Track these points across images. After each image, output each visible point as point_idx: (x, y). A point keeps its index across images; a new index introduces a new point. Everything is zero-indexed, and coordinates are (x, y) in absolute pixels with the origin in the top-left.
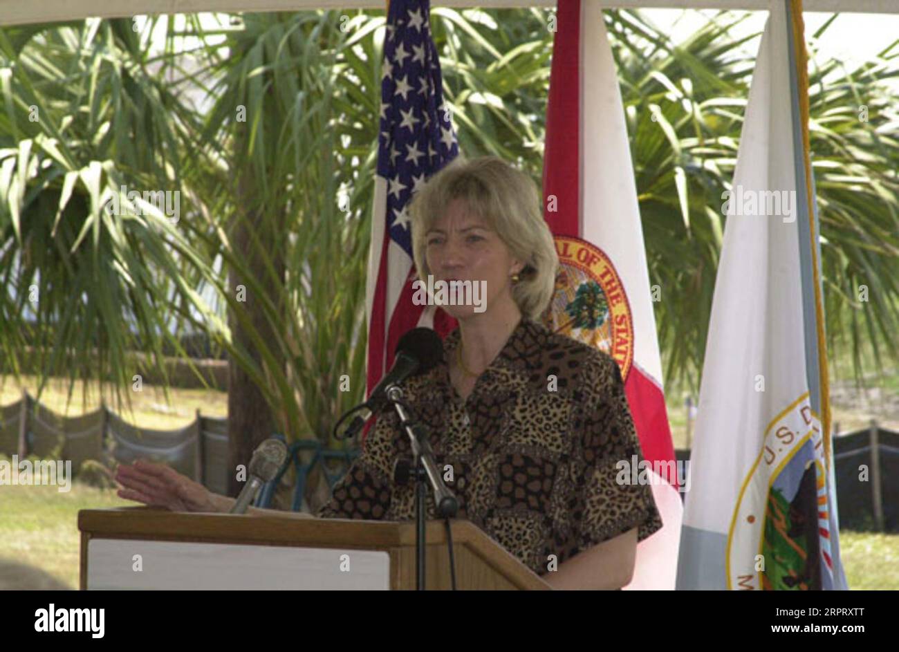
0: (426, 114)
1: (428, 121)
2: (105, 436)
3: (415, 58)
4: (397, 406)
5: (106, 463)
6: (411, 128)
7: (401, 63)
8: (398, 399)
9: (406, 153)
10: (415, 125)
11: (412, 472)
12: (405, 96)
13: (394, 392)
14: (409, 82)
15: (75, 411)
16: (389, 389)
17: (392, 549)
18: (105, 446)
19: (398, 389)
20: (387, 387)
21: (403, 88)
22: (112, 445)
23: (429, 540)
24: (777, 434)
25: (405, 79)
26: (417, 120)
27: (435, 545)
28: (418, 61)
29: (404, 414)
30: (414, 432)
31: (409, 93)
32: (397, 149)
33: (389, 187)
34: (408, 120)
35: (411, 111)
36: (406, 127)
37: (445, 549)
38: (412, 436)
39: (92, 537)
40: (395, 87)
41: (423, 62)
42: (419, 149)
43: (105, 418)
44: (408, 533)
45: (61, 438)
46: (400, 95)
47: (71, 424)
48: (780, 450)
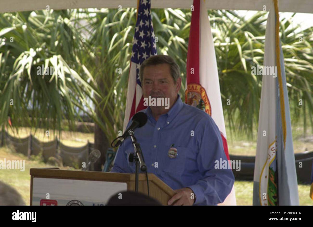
0: (149, 43)
1: (150, 45)
2: (57, 148)
3: (146, 25)
4: (132, 137)
5: (57, 158)
6: (144, 48)
7: (141, 26)
8: (132, 135)
9: (142, 55)
10: (145, 47)
11: (134, 158)
12: (142, 37)
13: (131, 133)
14: (144, 33)
15: (46, 140)
16: (130, 131)
17: (128, 182)
18: (57, 152)
19: (132, 132)
20: (129, 131)
21: (142, 34)
22: (59, 152)
23: (139, 179)
24: (272, 149)
25: (143, 32)
26: (146, 45)
27: (143, 181)
28: (147, 26)
29: (133, 140)
30: (135, 145)
31: (144, 36)
32: (140, 54)
33: (137, 67)
34: (143, 45)
35: (144, 42)
36: (143, 47)
37: (146, 182)
38: (135, 146)
39: (35, 177)
40: (139, 34)
41: (148, 26)
42: (147, 54)
43: (57, 143)
44: (133, 177)
45: (42, 149)
46: (141, 37)
47: (45, 144)
48: (272, 155)
